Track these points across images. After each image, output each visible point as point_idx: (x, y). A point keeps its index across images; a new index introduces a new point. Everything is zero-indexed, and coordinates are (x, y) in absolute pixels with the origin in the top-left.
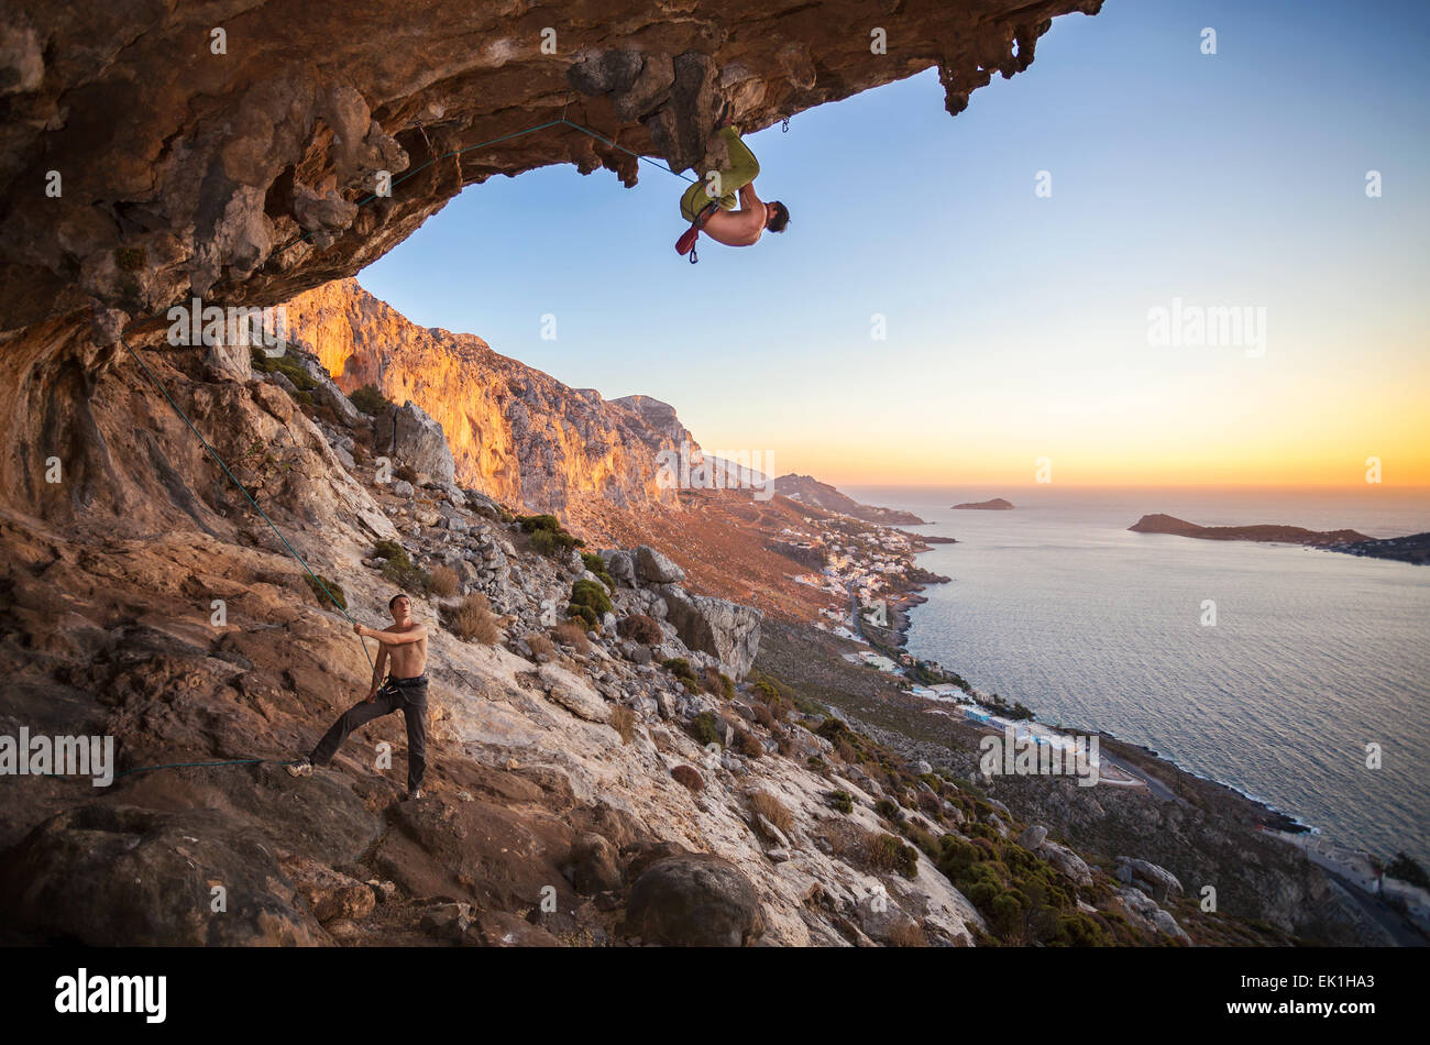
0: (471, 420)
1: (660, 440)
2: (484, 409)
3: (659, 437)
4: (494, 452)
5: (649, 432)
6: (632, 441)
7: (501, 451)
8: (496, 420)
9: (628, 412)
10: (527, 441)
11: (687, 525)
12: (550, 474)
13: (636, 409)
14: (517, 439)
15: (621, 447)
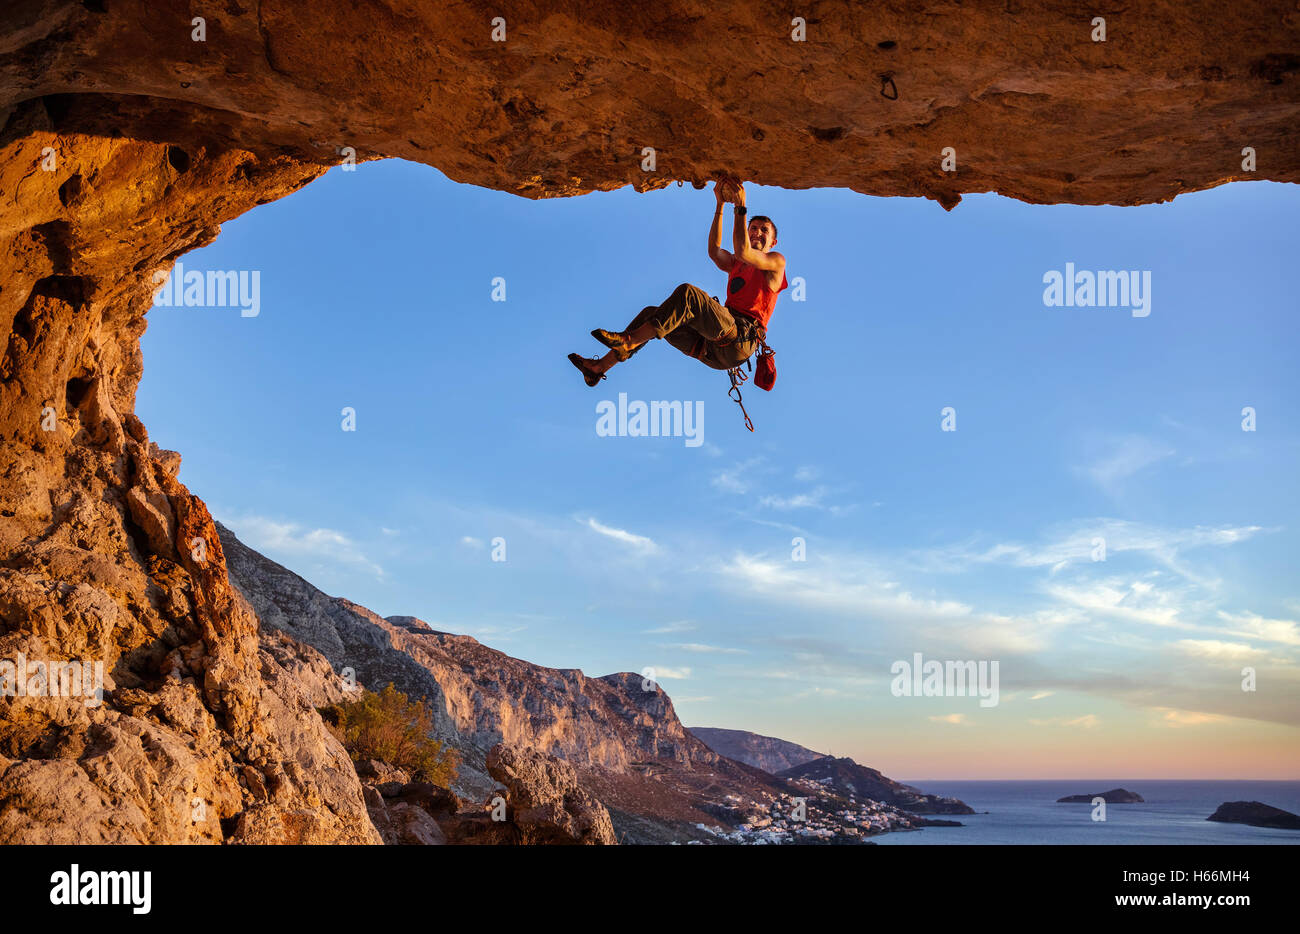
0: (452, 701)
1: (635, 715)
2: (458, 695)
3: (634, 712)
4: (463, 718)
5: (625, 708)
6: (581, 715)
7: (467, 718)
8: (465, 701)
9: (612, 689)
10: (482, 712)
11: (619, 783)
12: (492, 731)
13: (622, 685)
14: (476, 711)
15: (571, 720)
